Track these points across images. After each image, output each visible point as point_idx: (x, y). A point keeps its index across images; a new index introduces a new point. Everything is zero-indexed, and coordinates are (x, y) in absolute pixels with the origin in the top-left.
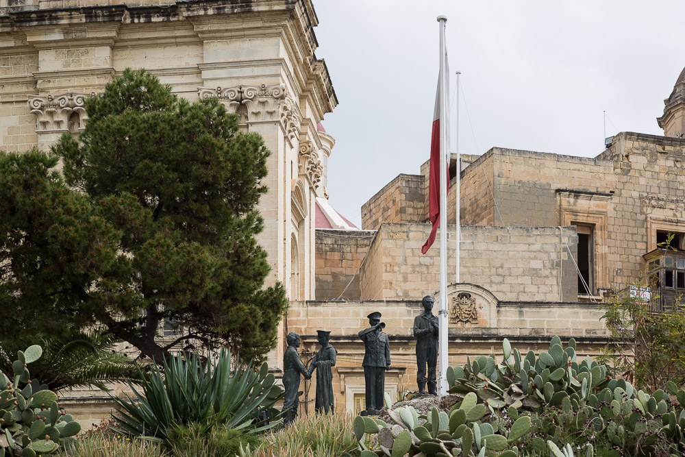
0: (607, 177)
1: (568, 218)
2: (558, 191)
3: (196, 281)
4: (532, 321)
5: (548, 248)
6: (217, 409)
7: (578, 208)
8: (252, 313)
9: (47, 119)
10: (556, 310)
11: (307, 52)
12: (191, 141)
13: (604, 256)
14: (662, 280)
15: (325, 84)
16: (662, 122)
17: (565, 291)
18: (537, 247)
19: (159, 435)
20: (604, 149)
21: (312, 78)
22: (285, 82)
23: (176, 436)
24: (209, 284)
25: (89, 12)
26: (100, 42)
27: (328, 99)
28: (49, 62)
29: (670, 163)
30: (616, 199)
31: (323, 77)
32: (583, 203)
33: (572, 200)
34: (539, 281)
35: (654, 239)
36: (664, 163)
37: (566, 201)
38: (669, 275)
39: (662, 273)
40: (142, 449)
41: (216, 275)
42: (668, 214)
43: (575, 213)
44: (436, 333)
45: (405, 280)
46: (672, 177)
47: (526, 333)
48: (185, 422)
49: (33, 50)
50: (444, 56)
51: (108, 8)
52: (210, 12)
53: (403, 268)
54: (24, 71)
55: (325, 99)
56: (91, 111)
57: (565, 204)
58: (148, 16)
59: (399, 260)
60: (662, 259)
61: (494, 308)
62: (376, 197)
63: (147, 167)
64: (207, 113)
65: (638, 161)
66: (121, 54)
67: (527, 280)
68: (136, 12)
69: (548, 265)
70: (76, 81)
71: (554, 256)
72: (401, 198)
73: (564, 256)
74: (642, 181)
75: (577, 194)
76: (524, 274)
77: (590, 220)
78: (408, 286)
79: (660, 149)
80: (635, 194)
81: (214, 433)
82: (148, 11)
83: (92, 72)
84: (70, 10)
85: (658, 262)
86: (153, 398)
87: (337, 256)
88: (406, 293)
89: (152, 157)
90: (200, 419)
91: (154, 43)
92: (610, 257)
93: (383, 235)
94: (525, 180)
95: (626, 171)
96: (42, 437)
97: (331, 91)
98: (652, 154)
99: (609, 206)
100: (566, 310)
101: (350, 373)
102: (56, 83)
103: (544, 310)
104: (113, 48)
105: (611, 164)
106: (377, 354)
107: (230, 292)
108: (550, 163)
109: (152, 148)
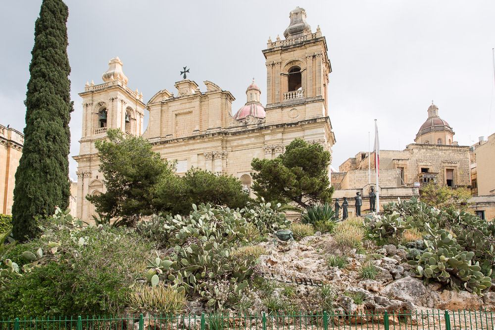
0: (407, 155)
1: (396, 166)
2: (394, 159)
3: (314, 187)
4: (390, 192)
5: (393, 174)
6: (326, 217)
7: (399, 163)
8: (327, 193)
9: (267, 151)
10: (397, 189)
11: (329, 130)
12: (312, 154)
13: (406, 175)
14: (423, 180)
15: (333, 138)
16: (415, 140)
17: (398, 185)
18: (390, 174)
19: (312, 223)
20: (406, 148)
21: (330, 137)
22: (325, 138)
23: (316, 224)
24: (317, 187)
25: (277, 126)
26: (279, 132)
27: (334, 141)
28: (267, 138)
29: (425, 150)
30: (409, 161)
31: (333, 136)
32: (400, 162)
33: (397, 161)
34: (390, 182)
35: (420, 170)
36: (423, 151)
37: (396, 162)
38: (425, 179)
39: (423, 179)
40: (309, 226)
41: (319, 185)
42: (425, 164)
43: (398, 165)
44: (375, 197)
45: (355, 184)
46: (425, 154)
47: (389, 195)
48: (318, 220)
49: (264, 136)
50: (376, 128)
51: (282, 124)
52: (306, 123)
53: (354, 181)
54: (261, 140)
55: (333, 141)
56: (287, 148)
57: (395, 163)
58: (291, 125)
59: (353, 179)
60: (423, 175)
61: (380, 190)
62: (343, 164)
63: (302, 160)
64: (316, 147)
65: (415, 151)
66: (284, 135)
67: (387, 182)
68: (288, 125)
69: (393, 178)
70: (274, 142)
71: (395, 176)
72: (350, 164)
73: (397, 176)
74: (417, 156)
75: (399, 160)
76: (386, 181)
77: (403, 166)
78: (355, 185)
79: (422, 147)
80: (415, 159)
81: (326, 223)
82: (291, 124)
83: (278, 139)
84: (272, 126)
85: (422, 176)
86: (310, 214)
87: (335, 179)
88: (355, 187)
89: (302, 158)
90: (322, 219)
91: (292, 132)
92: (408, 175)
93: (348, 173)
94: (384, 157)
95: (412, 153)
96: (282, 224)
97: (335, 139)
98: (419, 149)
99: (408, 162)
100: (400, 189)
101: (352, 206)
102: (269, 142)
103: (394, 190)
104: (282, 133)
105: (408, 152)
106: (359, 202)
107: (321, 189)
108: (391, 153)
109: (303, 156)
